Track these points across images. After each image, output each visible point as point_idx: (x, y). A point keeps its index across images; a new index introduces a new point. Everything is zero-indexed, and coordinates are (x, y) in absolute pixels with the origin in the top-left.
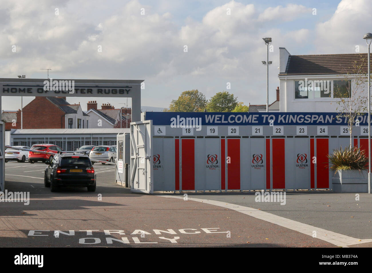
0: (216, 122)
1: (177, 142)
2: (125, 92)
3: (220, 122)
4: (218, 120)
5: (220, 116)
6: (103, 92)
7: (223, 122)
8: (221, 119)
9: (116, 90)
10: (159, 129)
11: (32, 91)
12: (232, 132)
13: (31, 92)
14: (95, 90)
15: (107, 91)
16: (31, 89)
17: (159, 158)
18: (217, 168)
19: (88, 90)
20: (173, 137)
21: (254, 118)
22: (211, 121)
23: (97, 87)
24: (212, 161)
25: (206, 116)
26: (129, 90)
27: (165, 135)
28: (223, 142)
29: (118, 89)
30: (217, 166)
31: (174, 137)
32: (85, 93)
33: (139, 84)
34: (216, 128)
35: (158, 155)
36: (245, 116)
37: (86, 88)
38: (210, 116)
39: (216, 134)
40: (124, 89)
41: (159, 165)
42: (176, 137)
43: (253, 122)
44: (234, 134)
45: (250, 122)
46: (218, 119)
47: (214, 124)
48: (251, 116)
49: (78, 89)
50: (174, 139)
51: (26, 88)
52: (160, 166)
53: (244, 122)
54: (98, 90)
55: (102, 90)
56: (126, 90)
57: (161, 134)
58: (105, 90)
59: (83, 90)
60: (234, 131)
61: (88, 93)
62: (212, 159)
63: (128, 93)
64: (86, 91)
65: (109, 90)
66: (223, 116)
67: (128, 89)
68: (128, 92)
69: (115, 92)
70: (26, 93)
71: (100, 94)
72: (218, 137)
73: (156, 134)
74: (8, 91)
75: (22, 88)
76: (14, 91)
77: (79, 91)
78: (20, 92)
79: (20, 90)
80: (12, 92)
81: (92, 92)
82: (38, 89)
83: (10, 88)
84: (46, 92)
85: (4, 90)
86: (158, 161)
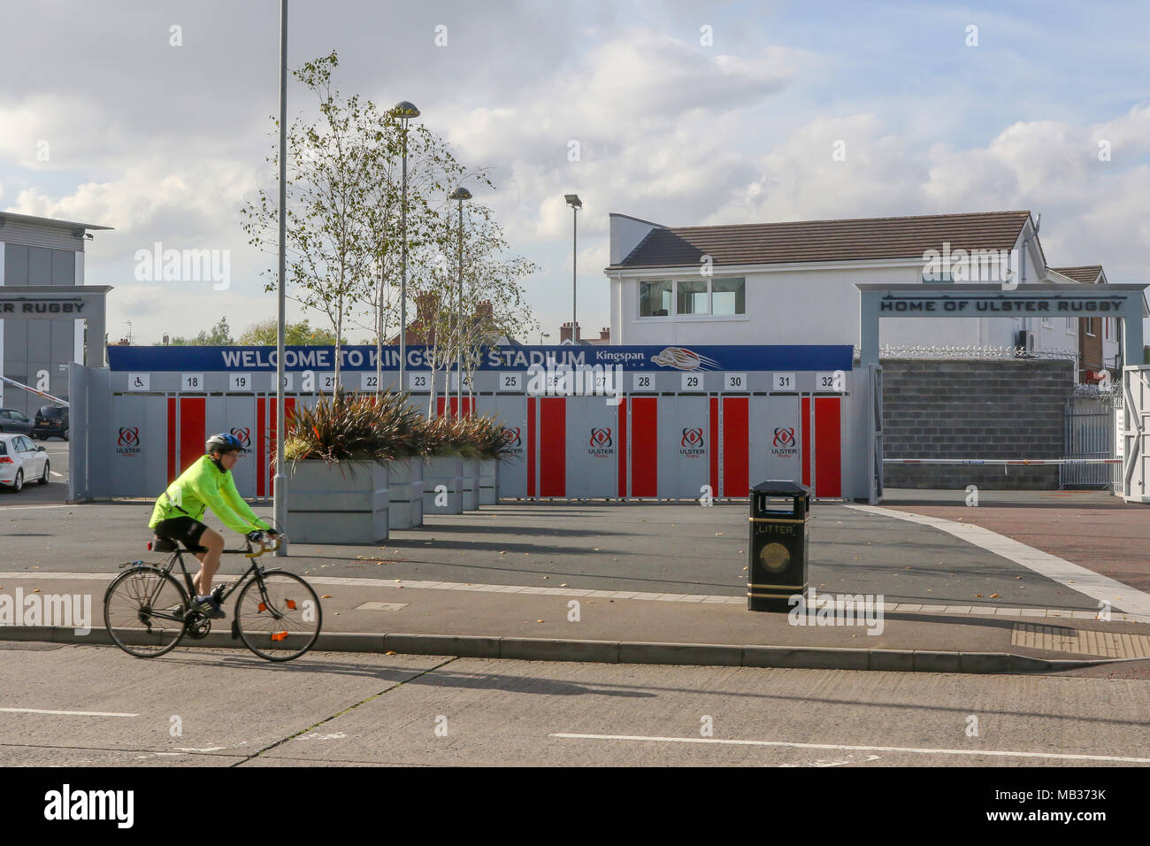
0: (246, 364)
1: (172, 403)
2: (75, 309)
3: (254, 365)
4: (248, 361)
5: (252, 353)
6: (34, 309)
7: (260, 364)
8: (254, 359)
9: (58, 305)
10: (138, 378)
14: (18, 306)
15: (41, 308)
17: (136, 435)
20: (163, 394)
21: (320, 358)
22: (237, 364)
23: (22, 299)
25: (224, 353)
26: (82, 305)
27: (149, 390)
28: (261, 403)
29: (61, 304)
30: (250, 451)
31: (166, 394)
33: (102, 294)
34: (247, 376)
35: (135, 428)
36: (301, 353)
37: (3, 303)
38: (231, 353)
39: (248, 388)
40: (72, 302)
41: (138, 447)
42: (170, 394)
43: (320, 364)
45: (314, 364)
46: (249, 358)
47: (241, 368)
48: (312, 353)
50: (167, 397)
52: (138, 450)
53: (301, 364)
54: (25, 305)
55: (31, 305)
56: (76, 305)
57: (141, 389)
58: (37, 305)
61: (5, 311)
62: (240, 436)
63: (79, 311)
65: (45, 306)
66: (258, 353)
67: (79, 303)
68: (79, 308)
69: (55, 308)
71: (28, 313)
72: (252, 394)
73: (132, 387)
81: (14, 310)
86: (136, 441)
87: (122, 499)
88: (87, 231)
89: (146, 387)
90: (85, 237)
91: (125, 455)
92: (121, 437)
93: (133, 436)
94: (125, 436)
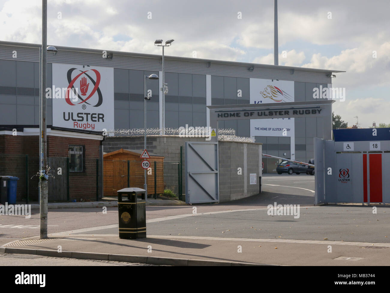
1: (365, 157)
2: (317, 112)
6: (298, 113)
9: (309, 110)
10: (348, 145)
11: (240, 115)
13: (240, 116)
14: (291, 111)
15: (301, 112)
16: (240, 113)
17: (348, 172)
19: (285, 111)
20: (361, 152)
23: (293, 108)
26: (321, 110)
27: (353, 150)
29: (311, 110)
31: (362, 152)
32: (282, 115)
33: (330, 104)
35: (347, 169)
37: (284, 110)
40: (316, 109)
41: (348, 178)
42: (364, 152)
49: (277, 112)
50: (362, 154)
51: (236, 112)
52: (349, 180)
54: (294, 111)
55: (297, 111)
56: (318, 110)
57: (349, 150)
59: (281, 112)
61: (285, 114)
63: (319, 113)
64: (283, 113)
65: (303, 111)
67: (319, 109)
68: (319, 112)
69: (308, 112)
71: (295, 115)
73: (345, 149)
74: (222, 116)
75: (232, 113)
76: (226, 115)
77: (278, 113)
78: (230, 116)
79: (231, 115)
80: (225, 116)
81: (289, 113)
82: (245, 113)
83: (223, 113)
84: (251, 116)
85: (219, 116)
86: (347, 175)
87: (342, 204)
88: (333, 74)
89: (352, 149)
90: (332, 76)
91: (342, 182)
92: (341, 173)
93: (346, 173)
94: (342, 173)
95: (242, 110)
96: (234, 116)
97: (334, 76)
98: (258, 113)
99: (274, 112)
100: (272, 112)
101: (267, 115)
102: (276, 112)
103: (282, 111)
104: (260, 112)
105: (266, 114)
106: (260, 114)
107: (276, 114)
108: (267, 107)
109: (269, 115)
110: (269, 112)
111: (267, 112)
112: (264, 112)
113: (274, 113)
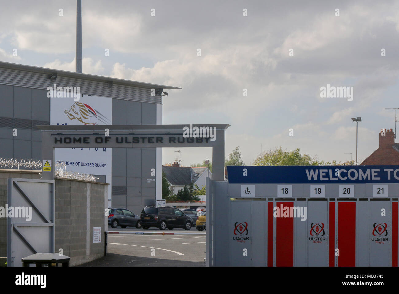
0: (322, 179)
3: (327, 179)
4: (323, 177)
5: (326, 171)
6: (176, 141)
7: (331, 178)
8: (327, 175)
9: (193, 138)
10: (247, 188)
11: (89, 140)
12: (344, 193)
13: (88, 143)
14: (166, 138)
15: (181, 140)
16: (88, 138)
17: (246, 228)
18: (323, 242)
19: (157, 138)
20: (265, 199)
21: (373, 174)
22: (315, 178)
23: (168, 134)
24: (317, 231)
25: (307, 171)
26: (209, 138)
27: (255, 196)
28: (332, 206)
30: (324, 239)
31: (267, 199)
32: (153, 142)
33: (223, 130)
34: (323, 187)
35: (245, 223)
36: (360, 171)
37: (155, 136)
38: (312, 171)
39: (323, 195)
41: (247, 236)
42: (269, 199)
43: (373, 178)
44: (347, 196)
45: (369, 178)
46: (324, 174)
47: (319, 181)
48: (368, 171)
49: (146, 138)
50: (267, 201)
51: (82, 137)
52: (248, 238)
53: (360, 179)
54: (170, 138)
55: (175, 138)
56: (205, 138)
57: (249, 196)
58: (179, 138)
59: (151, 139)
60: (348, 191)
61: (157, 142)
62: (317, 229)
63: (207, 142)
64: (154, 140)
65: (184, 138)
66: (330, 170)
68: (207, 140)
69: (191, 140)
70: (82, 144)
71: (172, 143)
72: (326, 200)
73: (243, 195)
74: (61, 141)
75: (77, 138)
76: (68, 140)
77: (146, 140)
78: (74, 142)
79: (75, 140)
80: (65, 142)
81: (163, 141)
82: (97, 139)
83: (63, 137)
84: (106, 142)
85: (56, 141)
86: (246, 231)
89: (253, 195)
90: (163, 94)
91: (238, 241)
92: (236, 229)
93: (244, 228)
94: (238, 228)
95: (92, 133)
96: (80, 142)
97: (166, 93)
98: (117, 138)
99: (141, 138)
100: (138, 138)
101: (130, 143)
102: (143, 139)
103: (153, 138)
104: (120, 137)
105: (128, 141)
106: (120, 140)
107: (143, 142)
108: (131, 131)
109: (133, 142)
110: (134, 139)
111: (130, 138)
112: (126, 138)
113: (141, 140)
